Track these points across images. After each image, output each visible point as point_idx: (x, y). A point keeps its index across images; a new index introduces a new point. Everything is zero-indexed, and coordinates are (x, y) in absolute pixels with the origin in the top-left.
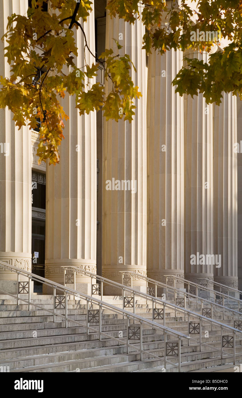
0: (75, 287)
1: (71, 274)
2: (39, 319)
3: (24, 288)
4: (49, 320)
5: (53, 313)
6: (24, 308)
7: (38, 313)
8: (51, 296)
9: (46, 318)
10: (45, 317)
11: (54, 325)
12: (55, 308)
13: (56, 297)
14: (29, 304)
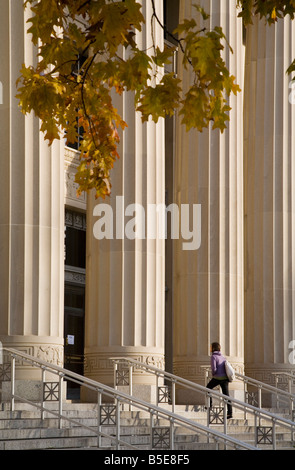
0: (131, 391)
1: (124, 370)
3: (52, 392)
4: (90, 443)
5: (98, 432)
6: (52, 424)
7: (74, 432)
8: (93, 405)
9: (86, 441)
10: (84, 439)
12: (101, 424)
13: (101, 407)
14: (61, 417)
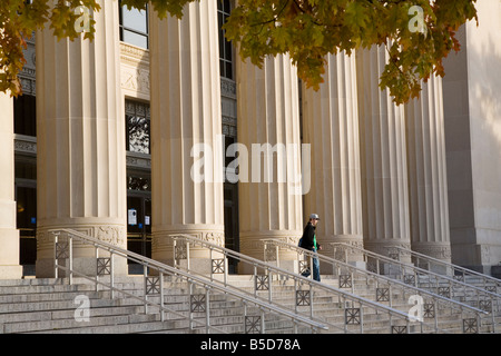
2: (124, 311)
4: (138, 311)
5: (144, 300)
6: (106, 295)
7: (124, 302)
9: (134, 309)
10: (133, 307)
11: (144, 318)
12: (147, 293)
13: (147, 279)
14: (112, 289)
